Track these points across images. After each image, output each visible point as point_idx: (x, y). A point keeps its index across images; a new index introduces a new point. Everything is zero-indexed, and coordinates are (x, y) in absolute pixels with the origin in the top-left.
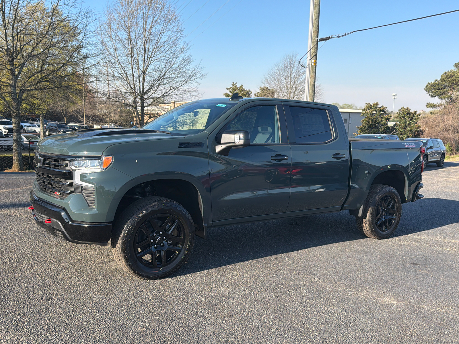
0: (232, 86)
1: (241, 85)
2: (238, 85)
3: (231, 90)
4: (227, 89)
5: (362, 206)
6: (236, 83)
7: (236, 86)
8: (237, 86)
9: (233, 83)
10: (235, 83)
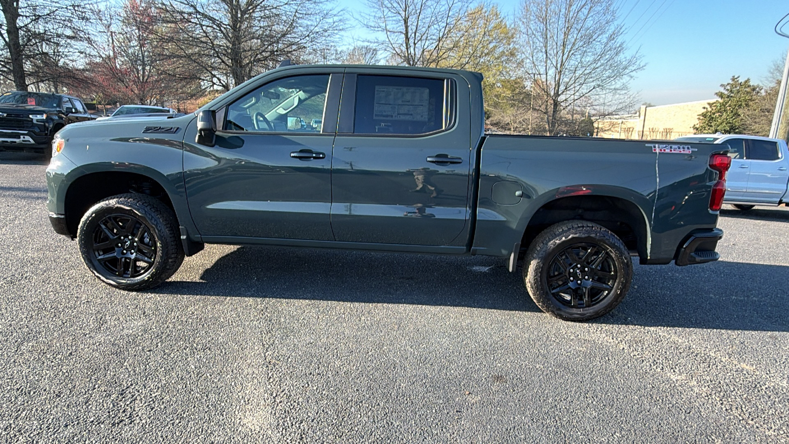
0: (731, 82)
1: (746, 79)
2: (742, 80)
3: (728, 87)
4: (722, 85)
5: (512, 255)
6: (739, 77)
7: (738, 81)
8: (740, 82)
9: (734, 77)
10: (736, 77)
